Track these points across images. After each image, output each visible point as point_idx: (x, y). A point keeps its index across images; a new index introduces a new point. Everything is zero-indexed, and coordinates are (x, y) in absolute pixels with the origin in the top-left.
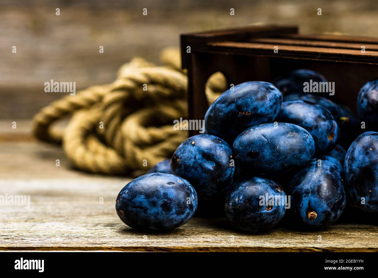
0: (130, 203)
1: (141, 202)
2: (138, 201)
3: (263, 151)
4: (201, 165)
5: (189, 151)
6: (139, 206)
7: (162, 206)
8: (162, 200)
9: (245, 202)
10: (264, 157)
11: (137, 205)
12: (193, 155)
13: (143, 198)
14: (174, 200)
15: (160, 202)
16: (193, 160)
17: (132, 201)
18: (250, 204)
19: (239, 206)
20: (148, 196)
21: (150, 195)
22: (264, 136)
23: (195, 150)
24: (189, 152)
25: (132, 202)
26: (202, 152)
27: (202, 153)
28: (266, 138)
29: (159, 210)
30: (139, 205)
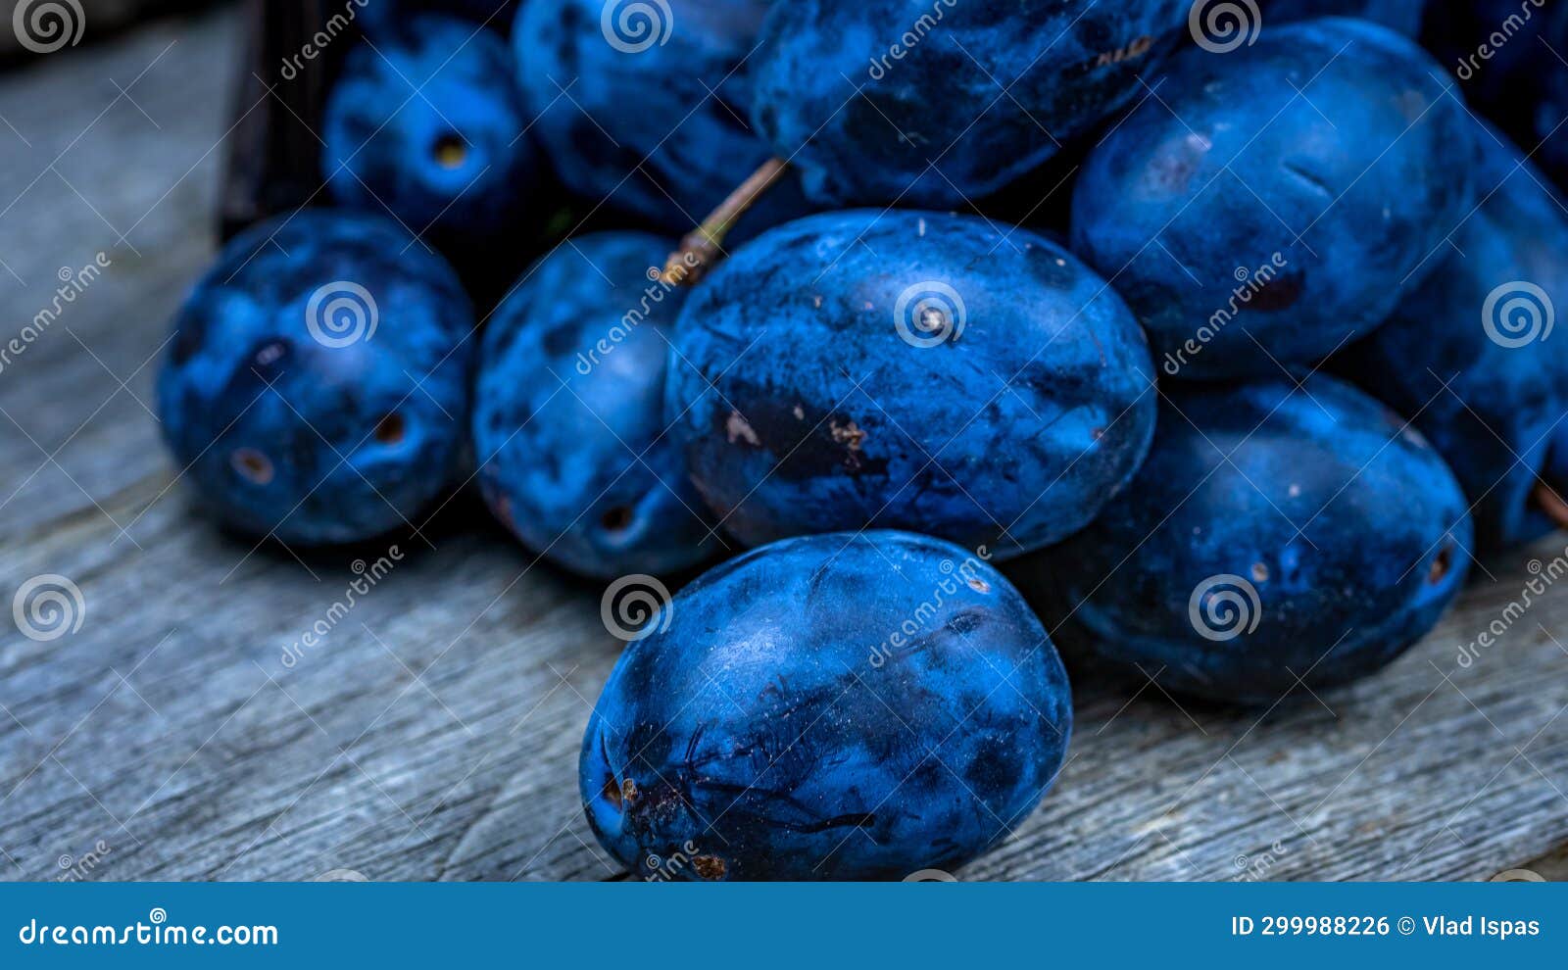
0: (781, 811)
1: (853, 790)
2: (834, 790)
3: (1320, 261)
4: (1034, 447)
5: (936, 377)
6: (845, 816)
7: (974, 773)
8: (967, 743)
9: (1322, 581)
10: (1330, 291)
11: (835, 809)
12: (972, 398)
13: (863, 765)
14: (1022, 717)
15: (965, 757)
16: (987, 429)
17: (797, 795)
18: (1359, 586)
19: (1287, 611)
20: (884, 745)
21: (896, 735)
22: (1302, 172)
23: (978, 371)
24: (934, 383)
25: (797, 804)
26: (1034, 370)
27: (1031, 380)
28: (1317, 180)
29: (958, 800)
30: (844, 808)
